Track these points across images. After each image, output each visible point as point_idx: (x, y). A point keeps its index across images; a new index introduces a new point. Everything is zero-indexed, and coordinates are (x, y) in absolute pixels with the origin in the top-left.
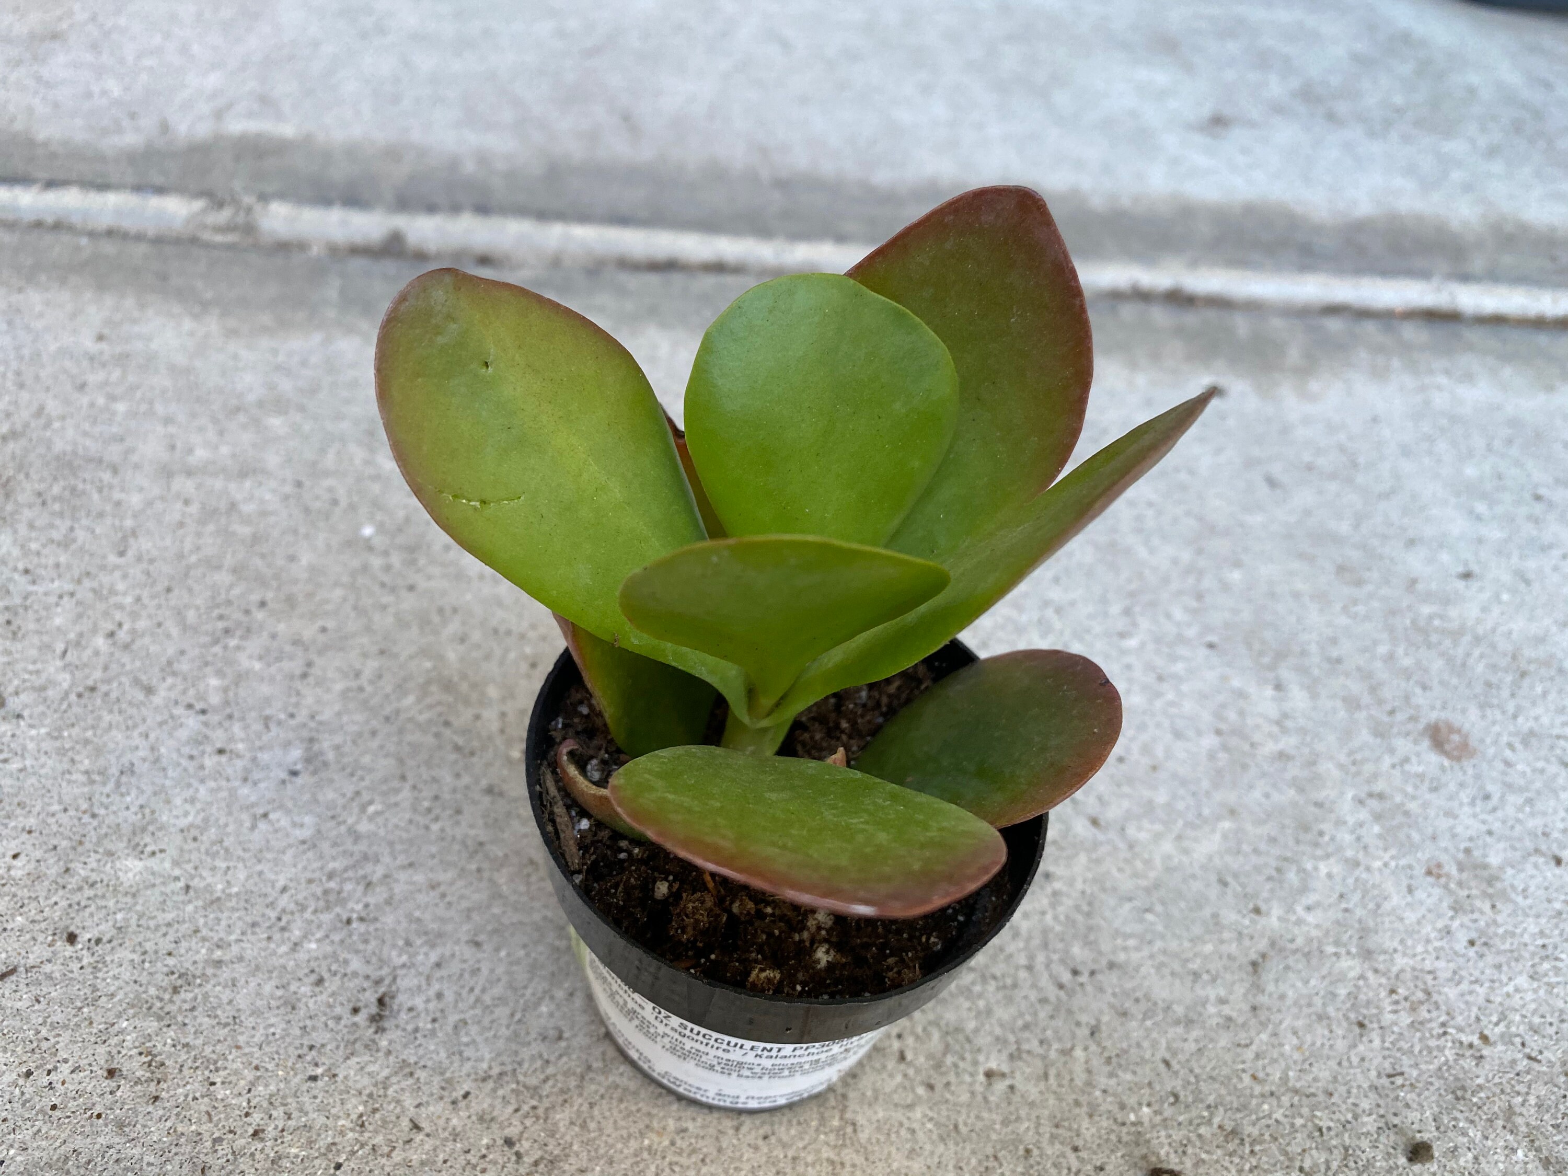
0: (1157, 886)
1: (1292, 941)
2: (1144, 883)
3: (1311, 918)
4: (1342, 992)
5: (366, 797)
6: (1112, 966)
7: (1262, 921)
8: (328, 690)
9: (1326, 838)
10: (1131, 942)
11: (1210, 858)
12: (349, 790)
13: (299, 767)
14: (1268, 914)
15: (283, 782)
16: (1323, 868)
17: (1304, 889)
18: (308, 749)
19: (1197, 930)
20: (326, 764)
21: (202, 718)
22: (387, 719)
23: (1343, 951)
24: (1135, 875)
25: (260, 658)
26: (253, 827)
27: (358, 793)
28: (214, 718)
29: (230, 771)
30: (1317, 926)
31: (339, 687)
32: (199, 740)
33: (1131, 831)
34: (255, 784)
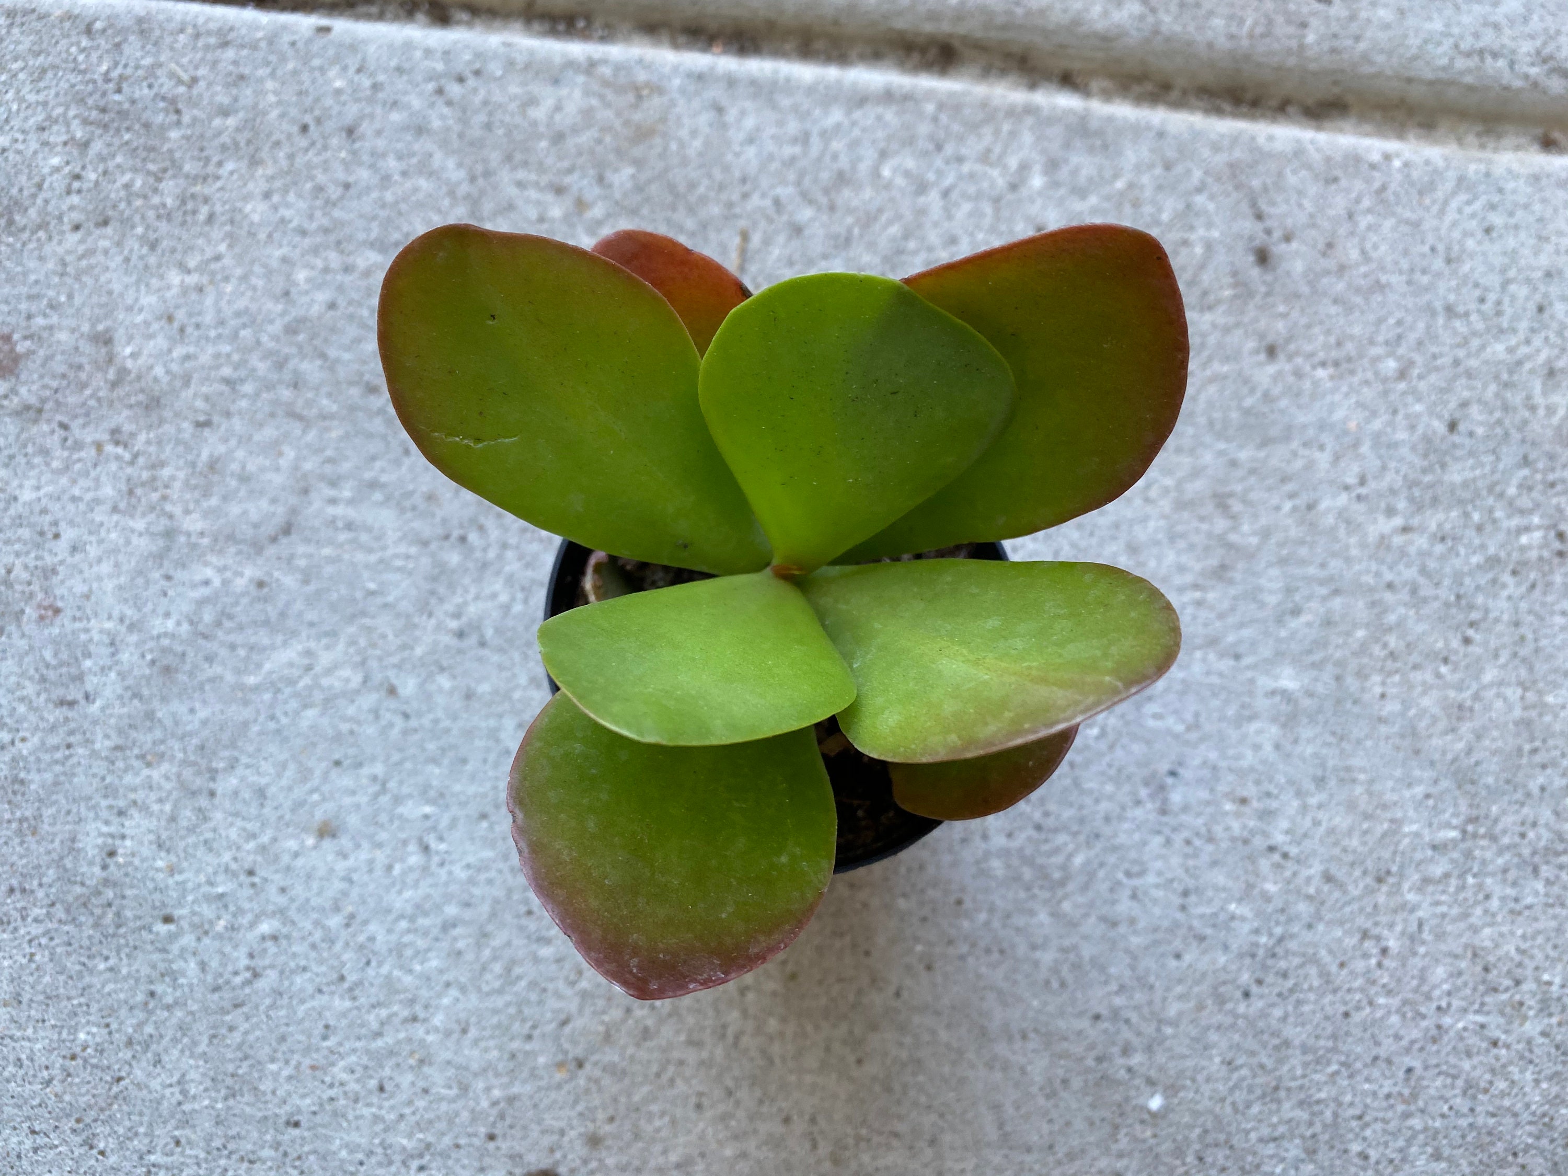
0: (353, 618)
1: (239, 552)
2: (367, 621)
3: (209, 572)
4: (214, 501)
5: (1103, 746)
6: (425, 544)
7: (259, 574)
8: (1159, 874)
9: (149, 657)
10: (399, 563)
11: (285, 643)
12: (1119, 753)
13: (1170, 781)
14: (251, 580)
15: (1180, 764)
16: (170, 624)
17: (201, 603)
18: (1165, 801)
19: (329, 570)
20: (1146, 784)
21: (1272, 842)
22: (1097, 836)
23: (193, 539)
24: (369, 630)
25: (1233, 917)
26: (1197, 715)
27: (1112, 747)
28: (1259, 842)
29: (1231, 778)
30: (206, 564)
31: (1151, 879)
32: (1266, 815)
33: (356, 679)
34: (1205, 763)
